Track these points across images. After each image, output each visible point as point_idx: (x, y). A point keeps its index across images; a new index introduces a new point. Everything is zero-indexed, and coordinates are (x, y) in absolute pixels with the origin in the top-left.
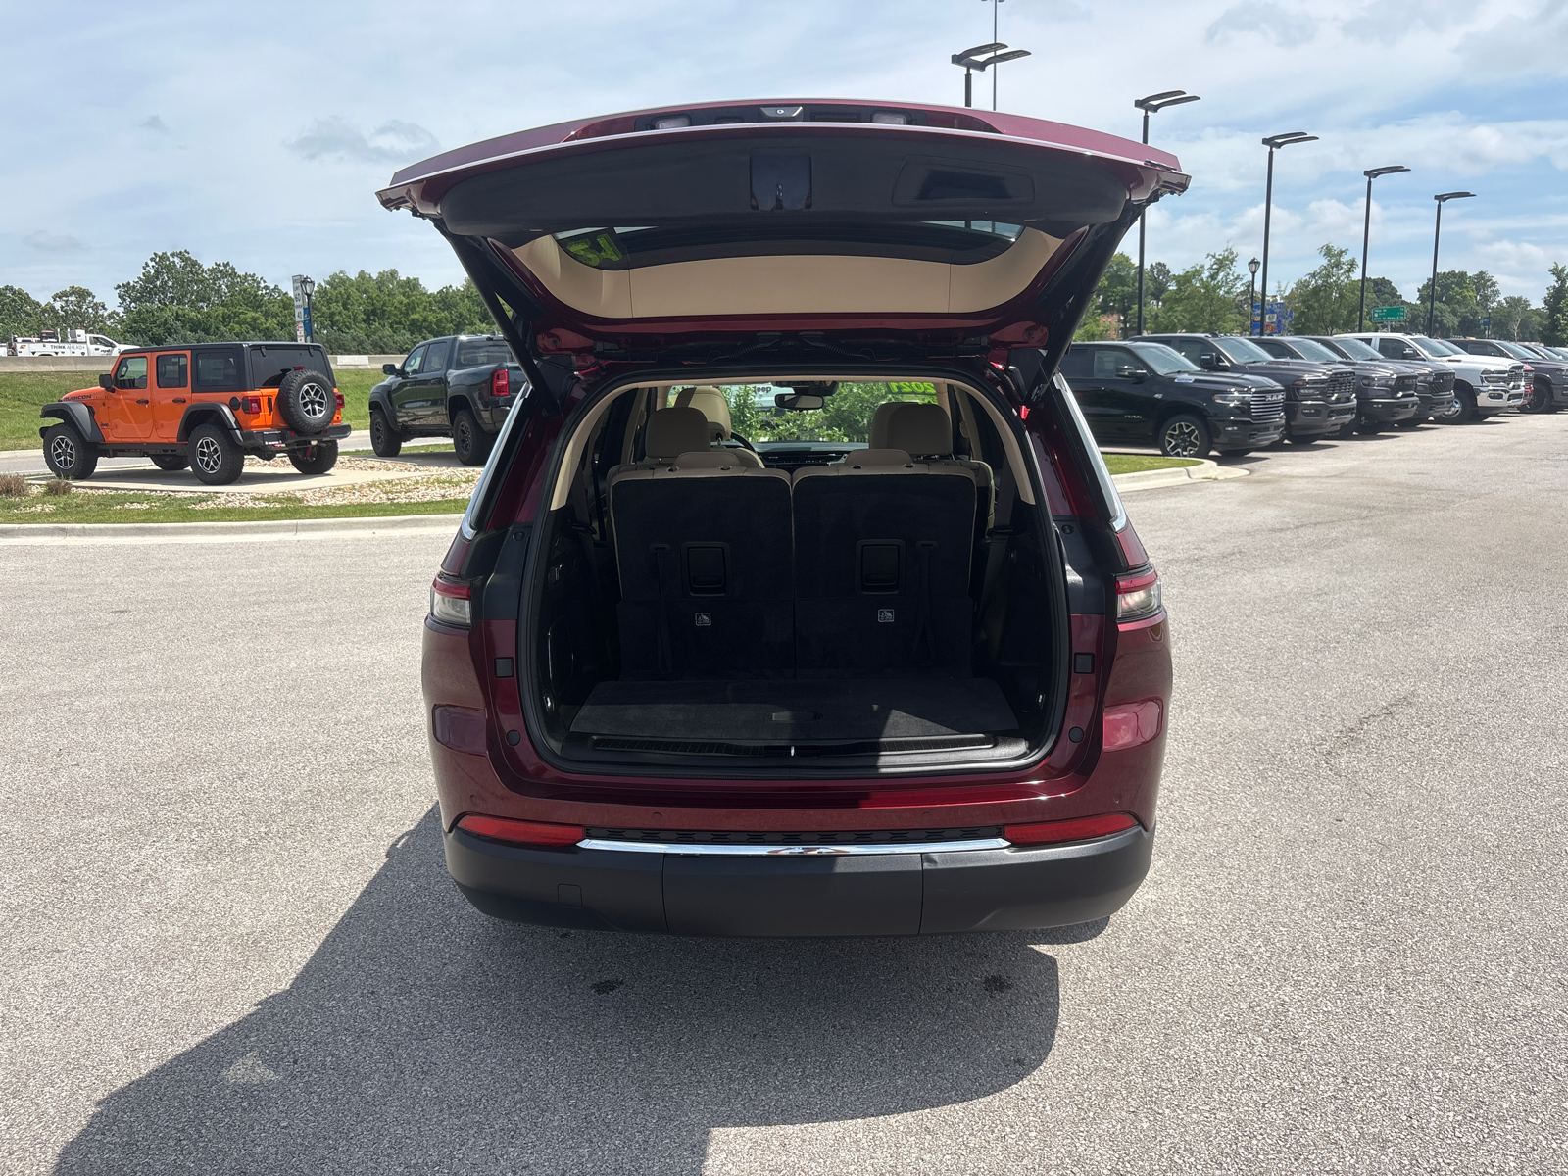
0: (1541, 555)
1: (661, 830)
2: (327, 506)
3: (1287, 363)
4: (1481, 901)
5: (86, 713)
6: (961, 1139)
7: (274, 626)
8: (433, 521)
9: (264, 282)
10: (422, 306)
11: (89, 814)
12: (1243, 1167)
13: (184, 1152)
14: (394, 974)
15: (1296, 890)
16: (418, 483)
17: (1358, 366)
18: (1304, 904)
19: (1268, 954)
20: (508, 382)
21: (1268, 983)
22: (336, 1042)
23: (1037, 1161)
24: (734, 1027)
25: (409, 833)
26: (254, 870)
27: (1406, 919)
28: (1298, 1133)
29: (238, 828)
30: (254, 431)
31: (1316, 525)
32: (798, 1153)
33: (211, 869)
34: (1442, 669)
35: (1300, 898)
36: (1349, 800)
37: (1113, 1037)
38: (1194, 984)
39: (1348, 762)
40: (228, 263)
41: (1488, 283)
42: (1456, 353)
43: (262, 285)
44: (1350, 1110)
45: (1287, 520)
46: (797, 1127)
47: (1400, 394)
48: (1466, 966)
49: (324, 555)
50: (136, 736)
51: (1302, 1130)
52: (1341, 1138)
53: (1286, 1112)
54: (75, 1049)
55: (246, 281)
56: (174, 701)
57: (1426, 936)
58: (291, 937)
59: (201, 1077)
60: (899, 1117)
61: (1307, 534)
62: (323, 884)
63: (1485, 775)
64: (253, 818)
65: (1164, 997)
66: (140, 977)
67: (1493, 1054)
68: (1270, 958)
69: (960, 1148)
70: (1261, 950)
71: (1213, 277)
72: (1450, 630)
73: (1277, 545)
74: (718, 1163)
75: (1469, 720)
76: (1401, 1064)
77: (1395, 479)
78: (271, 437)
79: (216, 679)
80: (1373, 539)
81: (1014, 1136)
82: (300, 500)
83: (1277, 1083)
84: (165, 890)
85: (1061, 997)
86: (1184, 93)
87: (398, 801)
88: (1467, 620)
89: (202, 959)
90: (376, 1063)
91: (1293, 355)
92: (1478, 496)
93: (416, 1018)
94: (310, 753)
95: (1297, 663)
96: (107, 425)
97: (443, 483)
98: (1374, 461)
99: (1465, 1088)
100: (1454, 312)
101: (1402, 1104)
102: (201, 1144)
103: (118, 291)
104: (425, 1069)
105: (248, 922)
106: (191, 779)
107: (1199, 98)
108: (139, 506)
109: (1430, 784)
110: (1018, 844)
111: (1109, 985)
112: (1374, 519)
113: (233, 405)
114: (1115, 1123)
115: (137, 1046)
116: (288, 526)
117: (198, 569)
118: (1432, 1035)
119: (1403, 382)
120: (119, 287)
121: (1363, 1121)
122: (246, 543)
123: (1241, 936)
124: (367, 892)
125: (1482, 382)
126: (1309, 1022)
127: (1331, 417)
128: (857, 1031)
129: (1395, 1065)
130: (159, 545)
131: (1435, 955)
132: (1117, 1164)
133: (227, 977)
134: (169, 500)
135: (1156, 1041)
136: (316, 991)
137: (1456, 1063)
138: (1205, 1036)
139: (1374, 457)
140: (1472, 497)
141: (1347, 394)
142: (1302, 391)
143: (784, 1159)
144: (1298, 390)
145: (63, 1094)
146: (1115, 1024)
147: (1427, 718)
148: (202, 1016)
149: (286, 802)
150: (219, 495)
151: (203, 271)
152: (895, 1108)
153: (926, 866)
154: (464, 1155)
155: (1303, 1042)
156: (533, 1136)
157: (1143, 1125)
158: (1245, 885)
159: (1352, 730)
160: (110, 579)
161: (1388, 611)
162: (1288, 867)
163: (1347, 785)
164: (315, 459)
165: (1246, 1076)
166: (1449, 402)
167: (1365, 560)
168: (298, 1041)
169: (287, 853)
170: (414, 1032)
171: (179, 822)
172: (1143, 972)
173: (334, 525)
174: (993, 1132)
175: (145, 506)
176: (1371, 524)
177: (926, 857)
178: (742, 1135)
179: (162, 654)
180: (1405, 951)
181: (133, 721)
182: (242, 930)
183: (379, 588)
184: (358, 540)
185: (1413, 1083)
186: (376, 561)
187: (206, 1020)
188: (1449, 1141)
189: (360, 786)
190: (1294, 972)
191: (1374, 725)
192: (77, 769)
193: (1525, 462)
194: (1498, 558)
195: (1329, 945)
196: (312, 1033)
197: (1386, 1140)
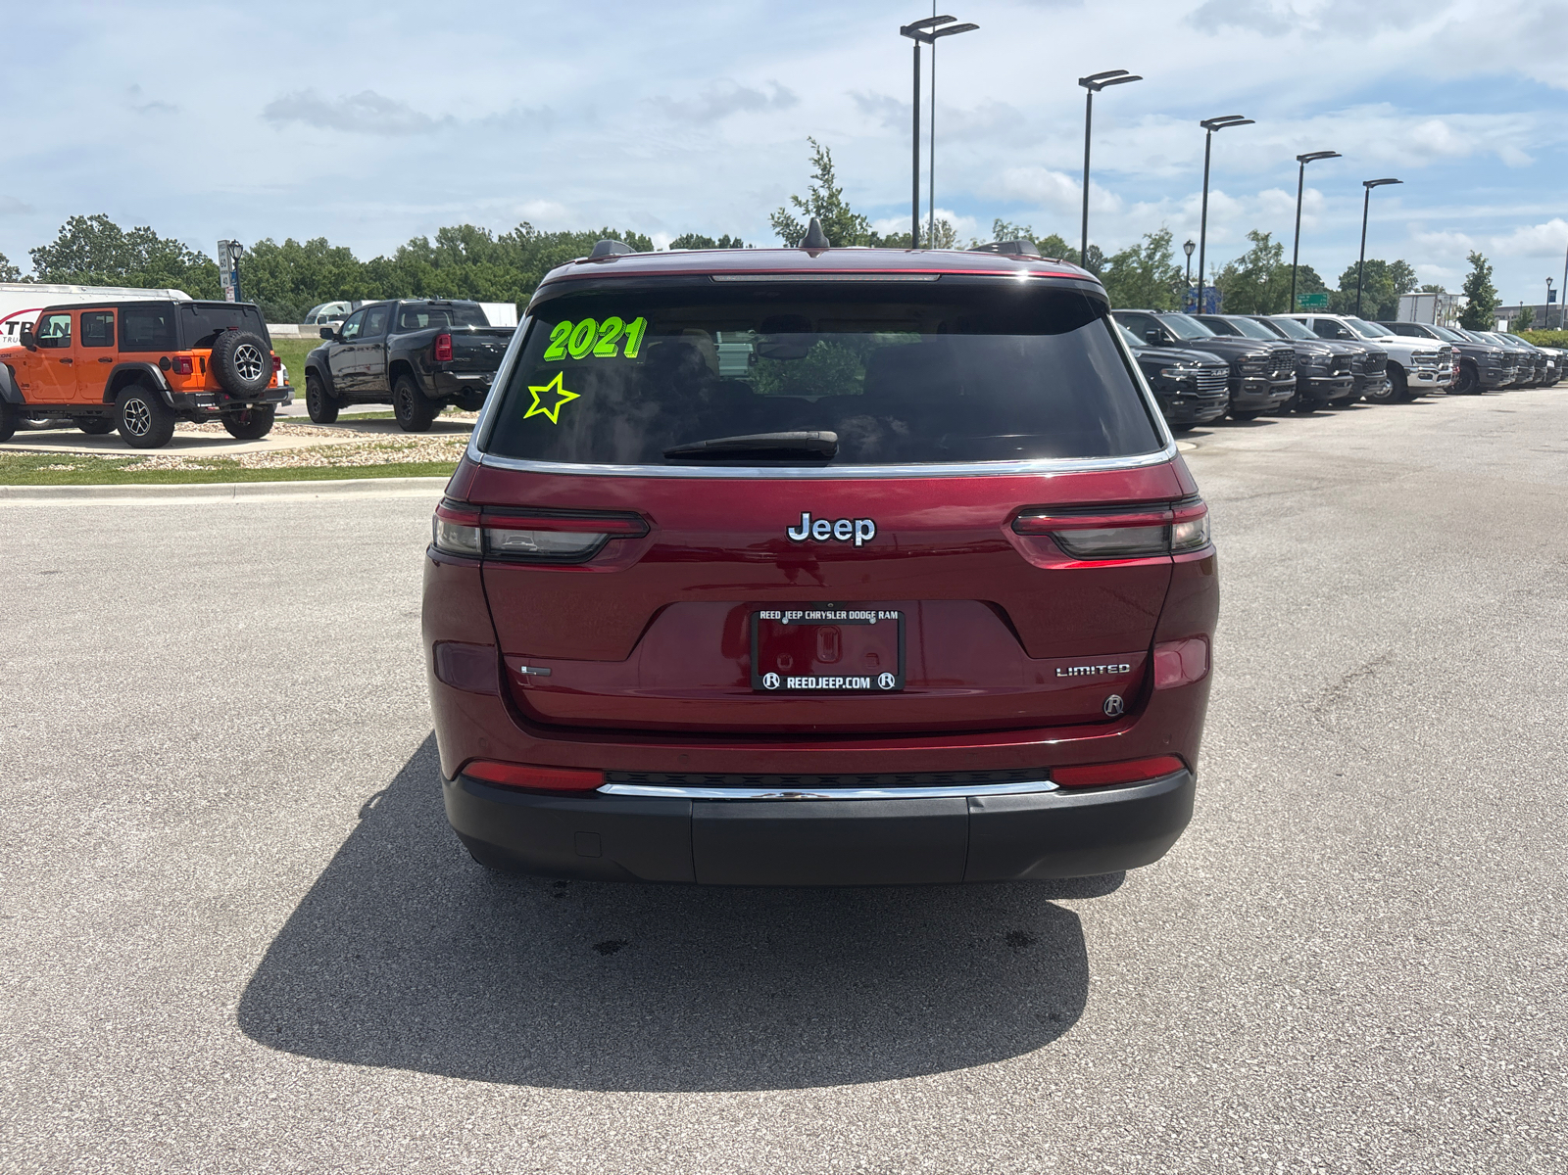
0: (1491, 524)
1: (690, 773)
2: (266, 470)
3: (1230, 340)
4: (1494, 852)
5: (20, 673)
6: (1005, 1098)
7: (219, 587)
8: (378, 484)
9: (187, 248)
10: (352, 277)
11: (31, 776)
12: (1301, 1121)
13: (164, 1128)
14: (380, 937)
15: (1308, 842)
16: (359, 447)
17: (1296, 345)
18: (1319, 857)
19: (1292, 906)
20: (451, 347)
21: (1297, 935)
22: (322, 1008)
23: (1088, 1119)
24: (750, 987)
25: (381, 794)
26: (217, 832)
27: (1422, 870)
28: (1351, 1085)
29: (196, 790)
30: (186, 392)
31: (1270, 494)
32: (834, 1116)
33: (169, 832)
34: (1414, 630)
35: (1314, 851)
36: (1345, 755)
37: (1147, 991)
38: (1222, 936)
39: (1338, 719)
40: (149, 228)
41: (1406, 272)
42: (1387, 334)
43: (184, 251)
44: (1401, 1061)
45: (1241, 490)
46: (830, 1089)
47: (1336, 373)
48: (1490, 915)
49: (265, 517)
50: (76, 697)
51: (1355, 1082)
52: (1396, 1089)
53: (1336, 1064)
54: (33, 1020)
55: (168, 247)
56: (115, 662)
57: (1445, 886)
58: (263, 900)
59: (176, 1048)
60: (937, 1077)
61: (1263, 504)
62: (294, 846)
63: (1474, 731)
64: (211, 779)
65: (1194, 950)
66: (100, 944)
67: (1533, 1002)
68: (1295, 910)
69: (1005, 1108)
70: (1284, 902)
71: (1150, 257)
72: (1416, 594)
73: (1235, 513)
74: (751, 1128)
75: (1449, 679)
76: (1444, 1014)
77: (1338, 453)
78: (204, 400)
79: (160, 640)
80: (1327, 509)
81: (1060, 1094)
82: (237, 464)
83: (1322, 1035)
84: (121, 853)
85: (1088, 952)
86: (1127, 73)
87: (366, 761)
88: (1430, 584)
89: (167, 924)
90: (368, 1030)
91: (1234, 332)
92: (1421, 469)
93: (408, 982)
94: (268, 714)
95: (1273, 625)
96: (28, 385)
97: (386, 448)
98: (1315, 436)
99: (1512, 1036)
100: (1374, 300)
101: (1452, 1054)
102: (182, 1119)
103: (33, 255)
104: (423, 1035)
105: (215, 887)
106: (140, 740)
107: (1141, 78)
108: (64, 468)
109: (1423, 739)
110: (1065, 787)
111: (1135, 939)
112: (1325, 490)
113: (164, 365)
114: (1162, 1079)
115: (103, 1016)
116: (225, 488)
117: (132, 531)
118: (1470, 984)
119: (1339, 361)
120: (33, 251)
121: (1415, 1071)
122: (181, 506)
123: (1261, 888)
124: (341, 854)
125: (1413, 363)
126: (1344, 973)
127: (1272, 393)
128: (881, 990)
129: (1439, 1015)
130: (88, 507)
131: (1458, 905)
132: (1171, 1121)
133: (196, 942)
134: (96, 461)
135: (1193, 995)
136: (295, 955)
137: (1498, 1011)
138: (1241, 989)
139: (1314, 433)
140: (1415, 470)
141: (1287, 372)
142: (1245, 368)
143: (821, 1122)
144: (1241, 366)
145: (23, 1068)
146: (1147, 979)
147: (1408, 676)
148: (172, 984)
149: (246, 763)
150: (149, 458)
151: (121, 236)
152: (931, 1067)
153: (973, 810)
154: (474, 1125)
155: (1342, 993)
156: (547, 1104)
157: (1192, 1079)
158: (1256, 838)
159: (1337, 688)
160: (37, 541)
161: (1352, 576)
162: (1297, 820)
163: (1341, 740)
164: (249, 423)
165: (1289, 1028)
166: (1381, 382)
167: (1322, 527)
168: (280, 1008)
169: (251, 815)
170: (407, 997)
171: (130, 784)
172: (1167, 925)
173: (274, 488)
174: (1037, 1090)
175: (71, 468)
176: (1323, 495)
177: (971, 801)
178: (773, 1099)
179: (99, 615)
180: (1427, 901)
181: (73, 682)
182: (207, 894)
183: (326, 550)
184: (301, 503)
185: (1459, 1032)
186: (321, 524)
187: (177, 988)
188: (1506, 1090)
189: (324, 746)
190: (1320, 923)
191: (1356, 684)
192: (15, 730)
193: (1460, 439)
194: (1450, 526)
195: (1351, 897)
196: (295, 1000)
197: (1442, 1091)
